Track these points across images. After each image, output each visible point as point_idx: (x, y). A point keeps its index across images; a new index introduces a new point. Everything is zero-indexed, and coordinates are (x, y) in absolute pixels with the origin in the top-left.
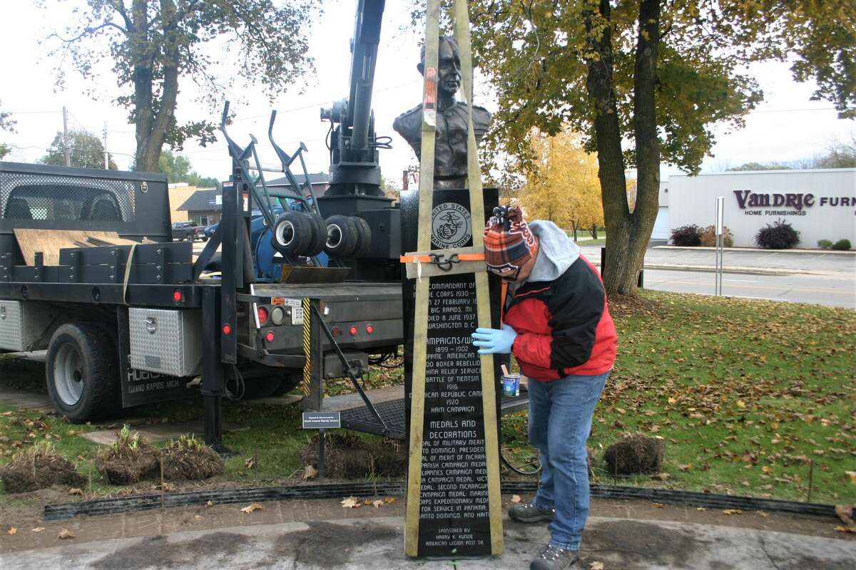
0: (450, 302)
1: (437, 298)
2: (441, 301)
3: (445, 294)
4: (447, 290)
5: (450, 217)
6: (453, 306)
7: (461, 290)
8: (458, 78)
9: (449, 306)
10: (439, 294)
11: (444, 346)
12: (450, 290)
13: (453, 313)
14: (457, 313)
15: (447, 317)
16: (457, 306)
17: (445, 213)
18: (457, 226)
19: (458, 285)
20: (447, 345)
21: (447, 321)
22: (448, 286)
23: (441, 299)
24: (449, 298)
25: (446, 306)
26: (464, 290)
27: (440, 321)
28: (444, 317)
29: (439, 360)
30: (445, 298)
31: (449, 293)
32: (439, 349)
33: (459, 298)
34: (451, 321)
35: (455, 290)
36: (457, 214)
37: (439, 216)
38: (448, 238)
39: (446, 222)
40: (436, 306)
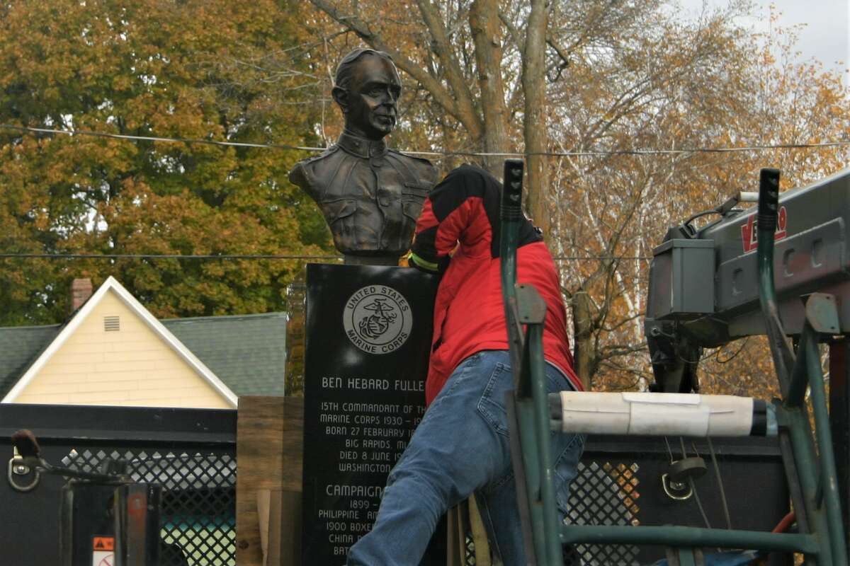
0: (375, 433)
1: (355, 425)
2: (362, 431)
3: (368, 420)
4: (370, 414)
5: (379, 305)
6: (378, 438)
7: (392, 415)
8: (393, 113)
9: (374, 438)
10: (358, 419)
11: (364, 498)
12: (375, 414)
13: (378, 450)
14: (385, 450)
15: (370, 455)
16: (385, 439)
17: (371, 300)
18: (388, 320)
19: (387, 408)
20: (367, 498)
21: (369, 461)
22: (371, 407)
23: (362, 427)
24: (373, 426)
25: (368, 438)
26: (397, 415)
27: (360, 461)
28: (365, 455)
29: (355, 521)
30: (368, 425)
31: (373, 419)
32: (355, 503)
33: (387, 427)
34: (375, 462)
35: (382, 415)
36: (390, 302)
37: (364, 303)
38: (375, 337)
39: (373, 313)
40: (353, 438)
